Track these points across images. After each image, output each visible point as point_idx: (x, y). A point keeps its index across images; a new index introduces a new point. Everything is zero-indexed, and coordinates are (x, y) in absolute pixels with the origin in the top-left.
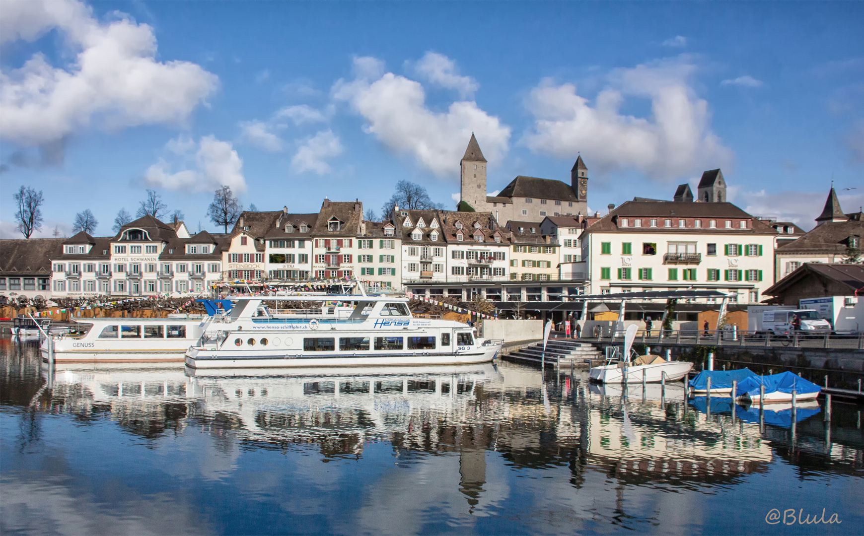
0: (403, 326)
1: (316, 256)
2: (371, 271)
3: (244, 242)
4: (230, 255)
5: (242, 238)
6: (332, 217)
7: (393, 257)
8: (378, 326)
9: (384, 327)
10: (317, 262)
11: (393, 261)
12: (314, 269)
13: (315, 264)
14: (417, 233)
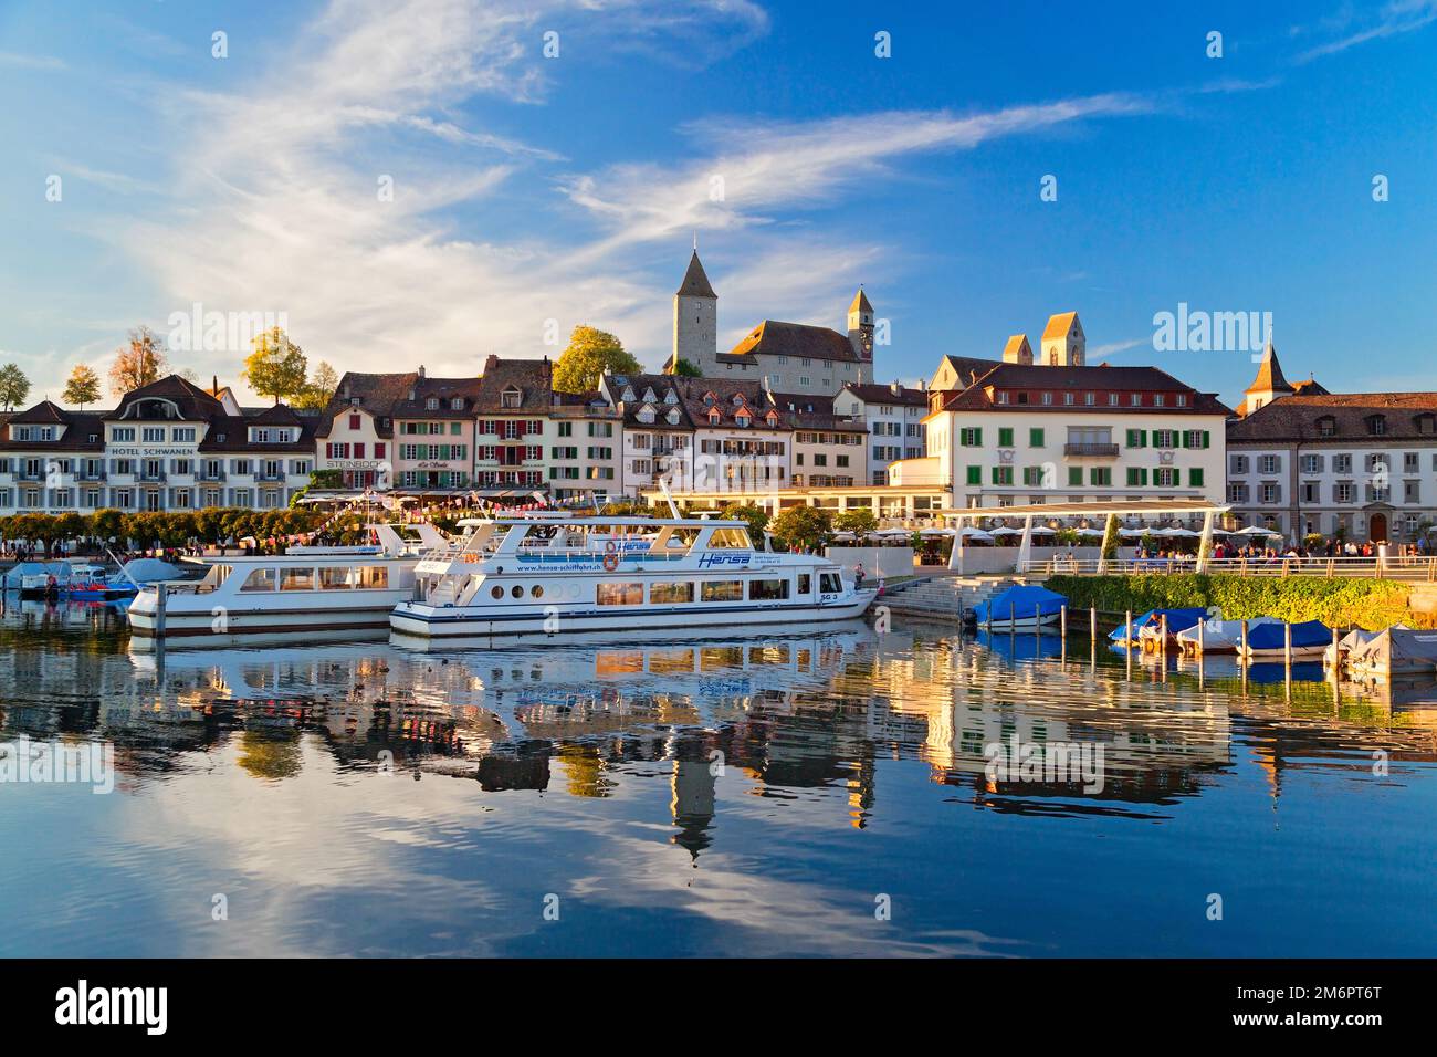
0: (740, 565)
1: (481, 448)
2: (572, 473)
3: (355, 423)
4: (329, 446)
5: (352, 417)
6: (508, 384)
7: (609, 450)
8: (705, 564)
9: (713, 566)
10: (481, 457)
11: (609, 457)
12: (478, 470)
13: (478, 461)
14: (647, 413)
